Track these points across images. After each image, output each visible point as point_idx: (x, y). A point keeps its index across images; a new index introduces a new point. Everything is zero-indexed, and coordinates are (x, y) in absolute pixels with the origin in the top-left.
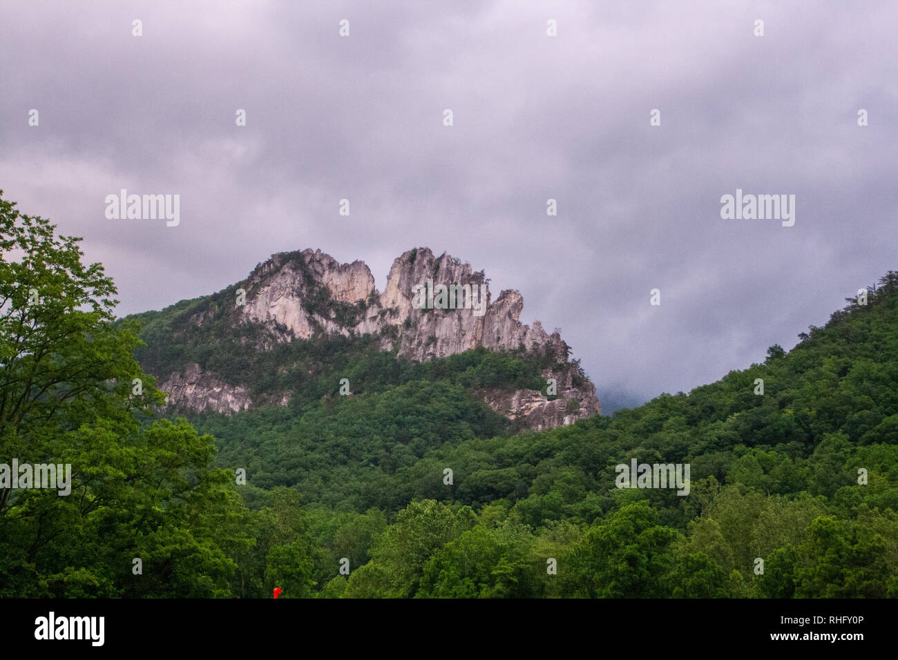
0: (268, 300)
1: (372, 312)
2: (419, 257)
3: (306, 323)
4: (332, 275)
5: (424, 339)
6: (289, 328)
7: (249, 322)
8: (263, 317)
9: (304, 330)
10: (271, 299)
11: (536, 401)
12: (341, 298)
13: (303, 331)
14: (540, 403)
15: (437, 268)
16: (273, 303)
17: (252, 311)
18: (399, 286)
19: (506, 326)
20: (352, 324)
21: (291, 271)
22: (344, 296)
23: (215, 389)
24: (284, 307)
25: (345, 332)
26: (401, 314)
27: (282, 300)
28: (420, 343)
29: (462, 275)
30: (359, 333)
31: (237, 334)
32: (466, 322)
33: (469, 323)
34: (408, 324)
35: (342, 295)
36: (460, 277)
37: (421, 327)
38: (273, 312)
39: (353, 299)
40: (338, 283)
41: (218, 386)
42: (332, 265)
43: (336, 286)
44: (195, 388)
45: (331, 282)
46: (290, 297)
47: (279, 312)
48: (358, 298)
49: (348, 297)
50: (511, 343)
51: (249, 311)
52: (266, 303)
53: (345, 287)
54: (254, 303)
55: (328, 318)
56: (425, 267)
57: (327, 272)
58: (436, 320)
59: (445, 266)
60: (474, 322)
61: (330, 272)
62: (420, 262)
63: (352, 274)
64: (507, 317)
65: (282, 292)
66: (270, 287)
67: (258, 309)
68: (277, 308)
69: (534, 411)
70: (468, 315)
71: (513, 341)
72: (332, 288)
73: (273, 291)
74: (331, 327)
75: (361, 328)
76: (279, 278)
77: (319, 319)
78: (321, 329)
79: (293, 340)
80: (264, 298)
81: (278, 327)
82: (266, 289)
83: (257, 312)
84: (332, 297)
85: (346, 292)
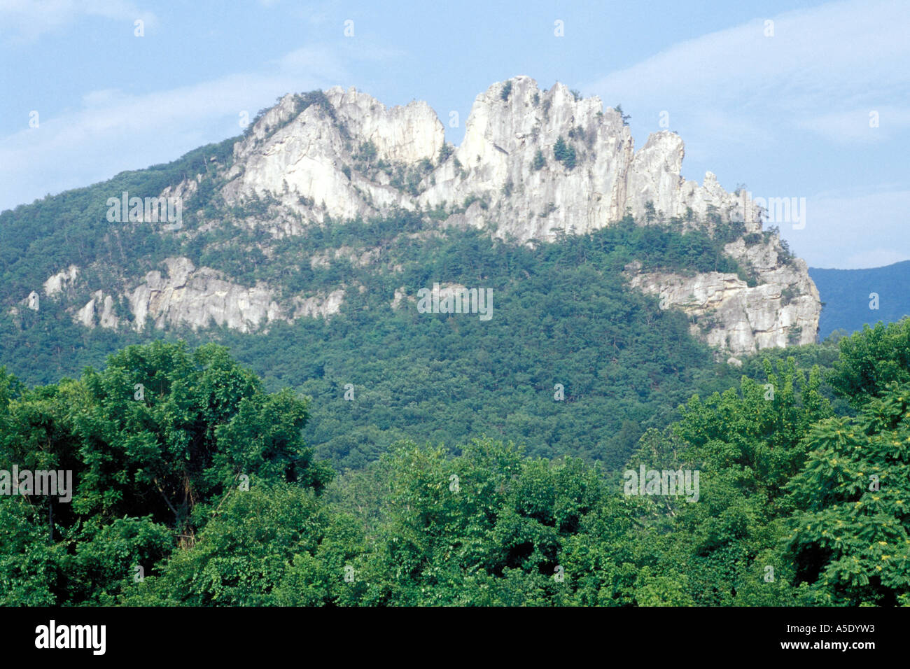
0: (282, 164)
1: (445, 173)
2: (516, 90)
3: (345, 194)
4: (377, 123)
5: (538, 210)
6: (318, 202)
7: (255, 196)
8: (277, 187)
9: (342, 205)
10: (288, 162)
11: (731, 289)
12: (393, 156)
13: (343, 207)
14: (738, 290)
15: (548, 105)
16: (290, 168)
17: (259, 181)
18: (486, 135)
19: (662, 184)
20: (415, 192)
21: (314, 120)
22: (397, 153)
23: (218, 293)
24: (309, 172)
25: (407, 204)
26: (494, 173)
27: (306, 163)
28: (531, 215)
29: (589, 113)
30: (428, 206)
31: (240, 214)
32: (601, 181)
33: (607, 183)
34: (508, 189)
35: (395, 152)
36: (586, 116)
37: (531, 191)
38: (292, 180)
39: (412, 157)
40: (388, 135)
41: (223, 290)
42: (375, 109)
43: (385, 140)
44: (187, 294)
45: (375, 134)
46: (317, 158)
47: (301, 179)
48: (421, 156)
49: (404, 154)
50: (672, 207)
51: (254, 180)
52: (280, 167)
53: (400, 139)
54: (262, 168)
55: (379, 185)
56: (527, 105)
57: (368, 120)
58: (554, 179)
59: (561, 103)
60: (614, 180)
61: (373, 119)
62: (519, 99)
63: (409, 121)
64: (663, 172)
65: (304, 151)
66: (284, 145)
67: (267, 176)
68: (298, 174)
69: (730, 302)
70: (603, 170)
71: (675, 205)
72: (378, 143)
73: (289, 150)
74: (384, 197)
75: (430, 198)
76: (295, 130)
77: (364, 186)
78: (368, 201)
79: (328, 220)
80: (277, 161)
81: (303, 201)
82: (278, 147)
83: (267, 181)
84: (381, 156)
85: (401, 147)
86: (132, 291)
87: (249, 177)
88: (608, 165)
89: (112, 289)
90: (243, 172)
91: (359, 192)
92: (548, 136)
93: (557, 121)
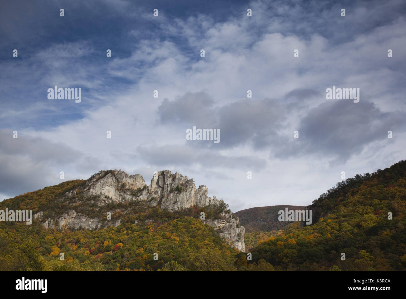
0: (101, 187)
1: (145, 192)
2: (166, 173)
3: (118, 196)
4: (127, 179)
5: (172, 202)
6: (110, 197)
7: (92, 195)
8: (99, 193)
10: (102, 187)
11: (224, 223)
12: (130, 187)
15: (174, 178)
16: (103, 188)
17: (94, 191)
20: (137, 196)
21: (110, 177)
22: (132, 186)
23: (83, 220)
24: (108, 190)
25: (134, 199)
27: (107, 188)
28: (170, 203)
29: (185, 180)
30: (140, 200)
31: (89, 199)
32: (188, 196)
37: (170, 198)
38: (103, 192)
39: (135, 188)
40: (129, 182)
41: (85, 219)
42: (126, 175)
43: (128, 183)
44: (74, 220)
45: (126, 181)
46: (111, 186)
47: (106, 191)
48: (138, 187)
50: (205, 203)
52: (100, 188)
53: (133, 183)
54: (95, 188)
55: (127, 194)
56: (169, 177)
57: (124, 178)
59: (178, 177)
62: (167, 175)
63: (136, 179)
65: (107, 185)
67: (96, 190)
68: (105, 190)
69: (224, 227)
70: (189, 194)
73: (103, 184)
74: (128, 197)
75: (141, 198)
76: (105, 179)
77: (122, 194)
78: (124, 198)
79: (113, 202)
80: (99, 187)
81: (106, 197)
82: (100, 183)
83: (96, 192)
84: (127, 187)
85: (133, 185)
86: (58, 218)
87: (91, 190)
88: (190, 192)
89: (53, 218)
90: (89, 189)
91: (121, 195)
92: (174, 185)
93: (177, 181)
